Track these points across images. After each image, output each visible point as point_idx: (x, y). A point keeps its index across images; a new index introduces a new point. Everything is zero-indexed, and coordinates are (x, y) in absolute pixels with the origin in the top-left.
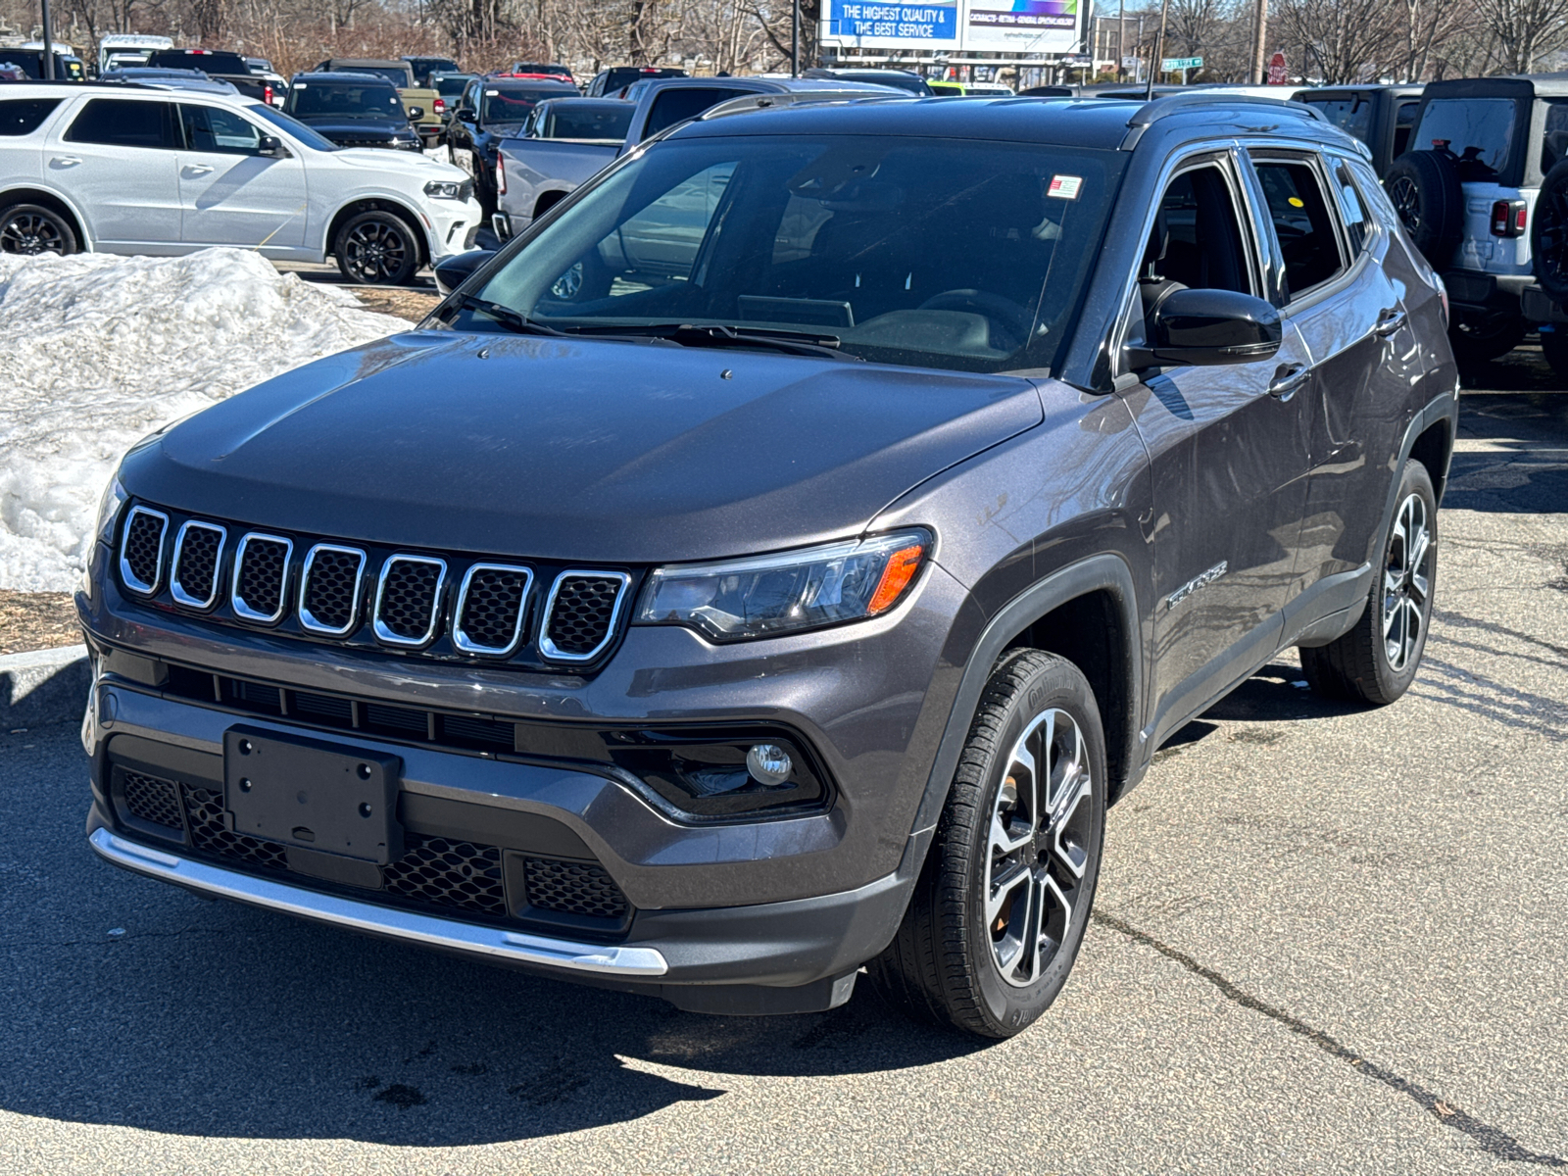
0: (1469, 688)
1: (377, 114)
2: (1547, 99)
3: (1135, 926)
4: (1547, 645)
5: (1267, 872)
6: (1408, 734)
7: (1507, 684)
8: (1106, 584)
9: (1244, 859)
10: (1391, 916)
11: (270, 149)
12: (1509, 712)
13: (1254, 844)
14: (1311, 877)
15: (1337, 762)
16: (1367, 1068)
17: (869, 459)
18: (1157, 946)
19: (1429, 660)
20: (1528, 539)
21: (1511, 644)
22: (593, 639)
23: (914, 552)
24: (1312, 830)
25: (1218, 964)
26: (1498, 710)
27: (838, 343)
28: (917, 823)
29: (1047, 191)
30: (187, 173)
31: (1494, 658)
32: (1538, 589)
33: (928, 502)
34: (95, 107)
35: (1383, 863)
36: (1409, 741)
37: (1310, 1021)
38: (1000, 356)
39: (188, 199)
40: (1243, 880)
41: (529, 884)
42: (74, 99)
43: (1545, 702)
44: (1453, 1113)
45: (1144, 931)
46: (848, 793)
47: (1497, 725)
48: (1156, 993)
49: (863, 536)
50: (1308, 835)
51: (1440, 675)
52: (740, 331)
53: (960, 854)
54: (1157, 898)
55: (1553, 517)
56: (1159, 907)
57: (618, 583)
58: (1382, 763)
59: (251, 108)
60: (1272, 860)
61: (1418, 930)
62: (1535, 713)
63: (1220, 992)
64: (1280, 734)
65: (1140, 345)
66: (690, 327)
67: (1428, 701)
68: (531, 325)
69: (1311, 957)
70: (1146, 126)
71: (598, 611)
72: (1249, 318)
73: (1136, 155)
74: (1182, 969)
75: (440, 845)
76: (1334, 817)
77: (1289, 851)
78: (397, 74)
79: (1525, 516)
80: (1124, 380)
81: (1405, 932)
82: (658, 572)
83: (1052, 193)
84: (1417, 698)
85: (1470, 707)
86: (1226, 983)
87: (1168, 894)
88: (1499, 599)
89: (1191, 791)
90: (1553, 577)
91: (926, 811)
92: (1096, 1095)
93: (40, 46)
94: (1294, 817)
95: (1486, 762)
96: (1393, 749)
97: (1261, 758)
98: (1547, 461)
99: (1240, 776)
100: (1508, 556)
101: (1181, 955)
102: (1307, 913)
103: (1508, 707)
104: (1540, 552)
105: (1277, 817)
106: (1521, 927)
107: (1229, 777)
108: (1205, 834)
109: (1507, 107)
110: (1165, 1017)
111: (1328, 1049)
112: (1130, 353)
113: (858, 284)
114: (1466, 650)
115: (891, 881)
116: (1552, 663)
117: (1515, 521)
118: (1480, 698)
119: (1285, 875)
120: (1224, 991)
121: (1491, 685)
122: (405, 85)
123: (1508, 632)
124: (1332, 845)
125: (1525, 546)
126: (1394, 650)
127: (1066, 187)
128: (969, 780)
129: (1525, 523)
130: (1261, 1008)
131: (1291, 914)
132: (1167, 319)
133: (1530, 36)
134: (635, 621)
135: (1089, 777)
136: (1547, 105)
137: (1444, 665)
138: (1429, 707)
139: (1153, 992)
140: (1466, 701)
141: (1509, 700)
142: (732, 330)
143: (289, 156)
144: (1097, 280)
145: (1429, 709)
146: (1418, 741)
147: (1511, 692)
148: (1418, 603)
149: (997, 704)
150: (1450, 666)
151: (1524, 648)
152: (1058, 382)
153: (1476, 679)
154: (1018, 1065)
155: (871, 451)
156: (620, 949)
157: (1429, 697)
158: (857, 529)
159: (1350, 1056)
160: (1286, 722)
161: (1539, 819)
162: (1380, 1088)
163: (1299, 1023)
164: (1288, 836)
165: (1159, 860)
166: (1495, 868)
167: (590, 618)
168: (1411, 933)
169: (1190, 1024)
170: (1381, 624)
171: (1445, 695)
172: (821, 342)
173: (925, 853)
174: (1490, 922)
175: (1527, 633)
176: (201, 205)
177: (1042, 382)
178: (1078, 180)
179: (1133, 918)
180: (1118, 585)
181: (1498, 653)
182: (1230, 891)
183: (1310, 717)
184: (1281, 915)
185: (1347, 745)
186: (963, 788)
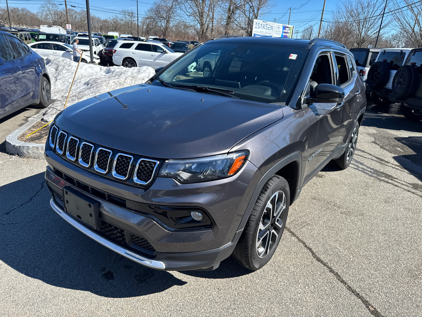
0: (360, 166)
1: (184, 48)
2: (372, 52)
3: (292, 230)
4: (374, 156)
5: (322, 215)
6: (349, 177)
7: (368, 165)
8: (295, 160)
9: (317, 211)
10: (351, 232)
11: (165, 52)
12: (369, 173)
13: (319, 206)
14: (332, 217)
15: (336, 184)
16: (349, 288)
17: (233, 129)
18: (297, 237)
19: (354, 159)
20: (366, 132)
21: (367, 156)
22: (148, 179)
23: (243, 157)
24: (331, 203)
25: (311, 245)
26: (367, 172)
27: (233, 93)
28: (239, 229)
29: (289, 57)
30: (152, 55)
31: (364, 159)
32: (370, 143)
33: (249, 142)
34: (139, 44)
35: (347, 214)
36: (350, 179)
37: (334, 268)
38: (273, 98)
39: (152, 59)
40: (317, 217)
41: (132, 239)
42: (136, 43)
43: (376, 171)
44: (373, 310)
45: (294, 232)
46: (218, 225)
47: (367, 176)
48: (297, 254)
49: (228, 153)
50: (331, 204)
51: (354, 162)
52: (211, 89)
53: (250, 234)
54: (297, 221)
55: (371, 127)
56: (298, 224)
57: (155, 163)
58: (345, 184)
59: (162, 46)
60: (323, 211)
61: (357, 237)
62: (375, 173)
63: (312, 255)
64: (323, 175)
65: (309, 97)
66: (199, 87)
67: (353, 169)
68: (166, 84)
69: (333, 244)
70: (313, 44)
71: (149, 171)
72: (337, 92)
73: (311, 50)
74: (303, 246)
75: (110, 226)
76: (336, 199)
77: (327, 209)
78: (188, 43)
79: (366, 127)
80: (304, 106)
81: (354, 237)
82: (167, 161)
83: (290, 58)
84: (350, 168)
85: (361, 171)
86: (313, 252)
87: (300, 220)
88: (363, 145)
89: (305, 190)
90: (373, 140)
91: (241, 226)
92: (280, 293)
93: (137, 37)
94: (327, 199)
95: (367, 186)
96: (347, 181)
97: (320, 181)
98: (368, 116)
99: (315, 186)
100: (364, 135)
101: (303, 241)
102: (331, 229)
103: (369, 171)
104: (369, 135)
105: (324, 199)
106: (381, 238)
107: (313, 186)
108: (308, 202)
109: (365, 53)
110: (298, 263)
111: (339, 280)
112: (306, 99)
113: (246, 78)
114: (359, 156)
115: (230, 243)
116: (376, 161)
117: (364, 128)
118: (363, 169)
119: (326, 216)
120: (313, 255)
121: (365, 165)
122: (189, 44)
123: (366, 153)
124: (336, 208)
125: (366, 133)
126: (348, 158)
127: (294, 57)
128: (254, 214)
129: (366, 128)
130: (322, 262)
131: (328, 229)
132: (316, 91)
133: (362, 44)
134: (158, 176)
135: (285, 204)
136: (372, 53)
137: (355, 160)
138: (353, 170)
139: (296, 254)
140: (360, 169)
141: (369, 170)
142: (209, 88)
143: (167, 53)
144: (300, 80)
145: (353, 171)
146: (352, 179)
147: (369, 168)
148: (353, 149)
149: (263, 193)
150: (356, 160)
151: (370, 157)
152: (288, 107)
153: (362, 164)
154: (261, 279)
155: (234, 126)
156: (153, 261)
157: (353, 168)
158: (226, 151)
159: (345, 283)
160: (324, 172)
161: (380, 203)
162: (353, 297)
163: (331, 269)
164: (326, 204)
165: (298, 209)
166: (372, 218)
167: (147, 173)
168: (356, 238)
169: (305, 267)
170: (347, 154)
171: (356, 167)
172: (229, 92)
173: (240, 236)
174: (374, 236)
175: (370, 153)
176: (154, 60)
177: (284, 106)
178: (296, 55)
179: (292, 228)
180: (298, 160)
181: (365, 158)
182: (314, 220)
183: (329, 171)
184: (326, 229)
185: (337, 179)
186: (253, 217)
